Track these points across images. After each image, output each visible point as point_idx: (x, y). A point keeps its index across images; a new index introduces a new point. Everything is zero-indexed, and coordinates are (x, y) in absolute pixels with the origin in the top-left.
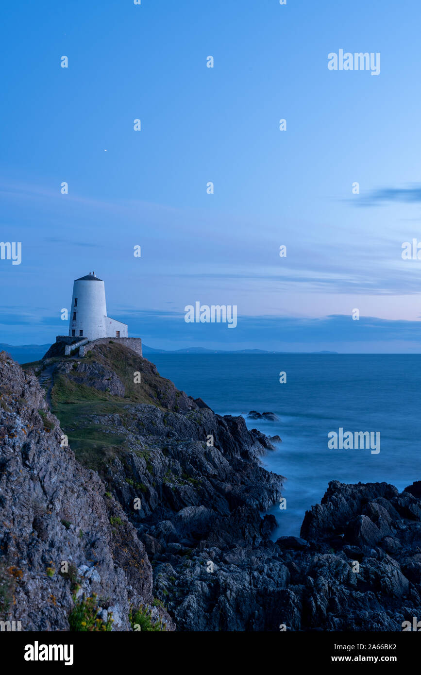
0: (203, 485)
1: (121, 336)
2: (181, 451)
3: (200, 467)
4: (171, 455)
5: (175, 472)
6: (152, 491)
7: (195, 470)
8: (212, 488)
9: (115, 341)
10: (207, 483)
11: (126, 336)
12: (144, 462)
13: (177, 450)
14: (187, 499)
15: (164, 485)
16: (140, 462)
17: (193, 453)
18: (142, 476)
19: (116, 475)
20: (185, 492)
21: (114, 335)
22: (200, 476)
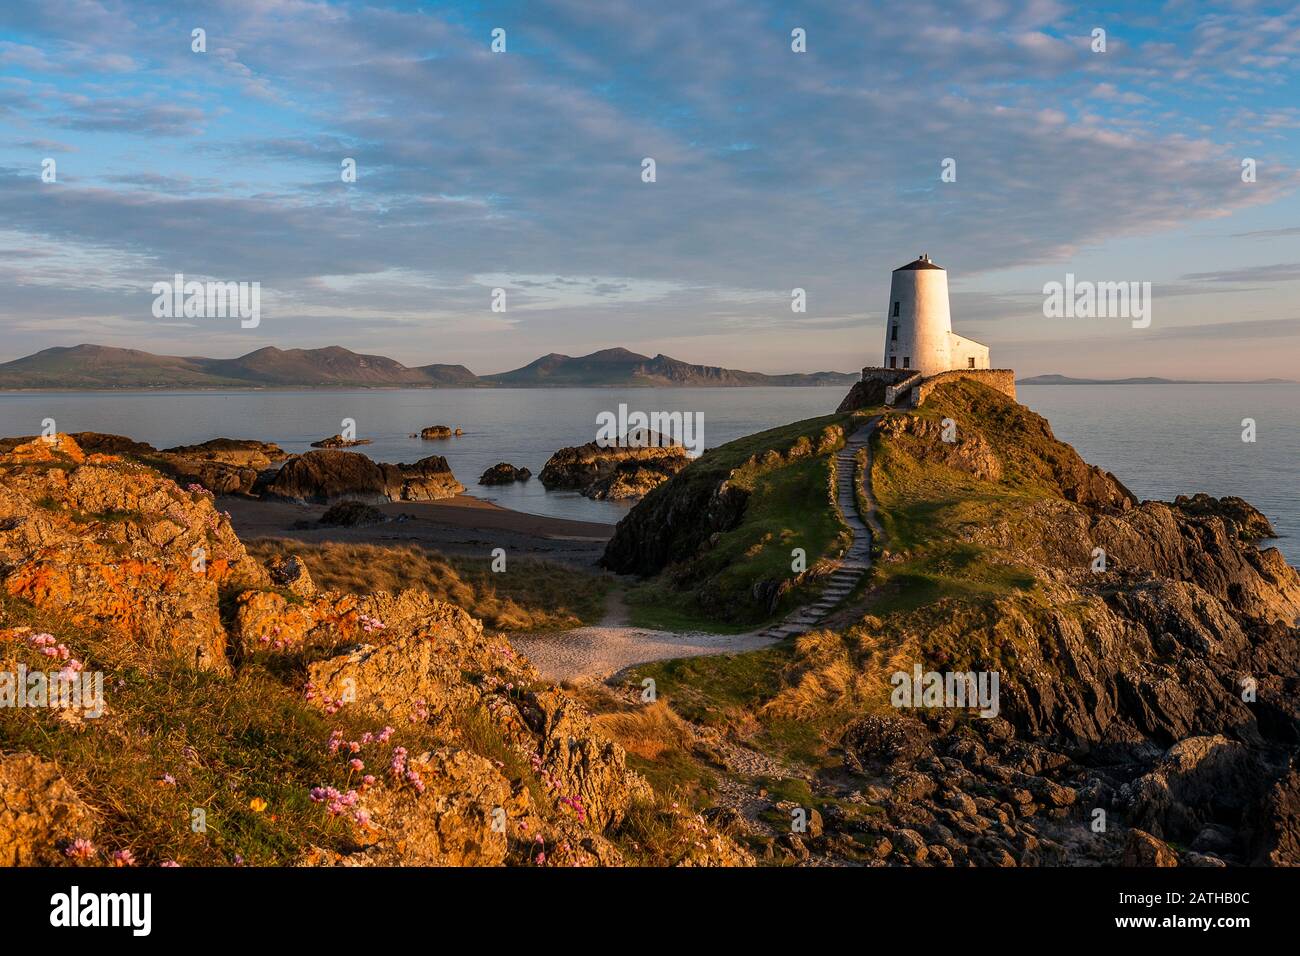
0: (1201, 678)
1: (978, 366)
2: (1145, 604)
3: (1190, 639)
4: (1124, 609)
5: (1139, 649)
6: (1099, 690)
7: (1178, 645)
8: (1217, 685)
9: (970, 376)
10: (1208, 673)
11: (986, 365)
12: (1078, 629)
13: (1137, 600)
14: (1172, 709)
15: (1120, 676)
16: (1071, 628)
17: (1171, 608)
18: (1077, 660)
19: (1025, 659)
20: (1166, 694)
21: (965, 365)
22: (1190, 658)
